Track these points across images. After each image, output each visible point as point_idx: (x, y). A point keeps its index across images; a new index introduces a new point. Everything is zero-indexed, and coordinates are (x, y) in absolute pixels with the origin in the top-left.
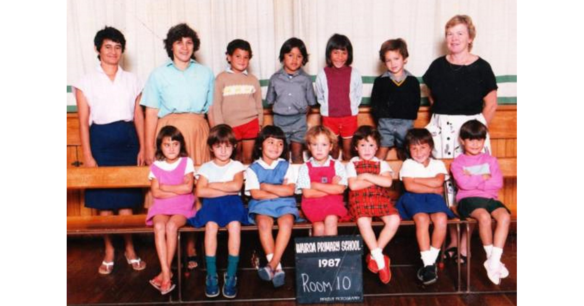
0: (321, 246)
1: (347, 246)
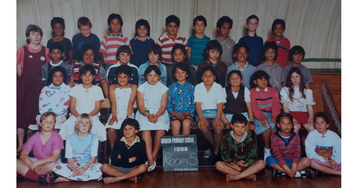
0: (174, 140)
1: (187, 140)
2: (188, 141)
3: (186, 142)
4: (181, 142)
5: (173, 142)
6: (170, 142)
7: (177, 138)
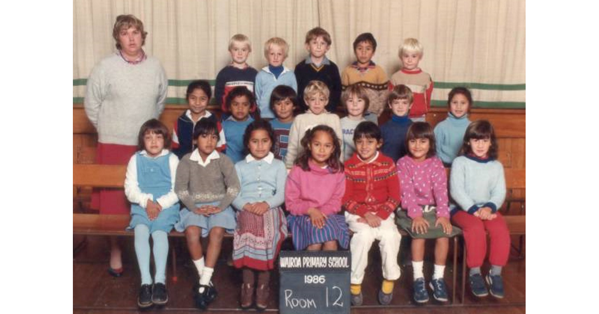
0: (306, 260)
1: (334, 262)
2: (336, 264)
3: (332, 265)
4: (320, 265)
5: (306, 265)
6: (298, 264)
7: (312, 258)
